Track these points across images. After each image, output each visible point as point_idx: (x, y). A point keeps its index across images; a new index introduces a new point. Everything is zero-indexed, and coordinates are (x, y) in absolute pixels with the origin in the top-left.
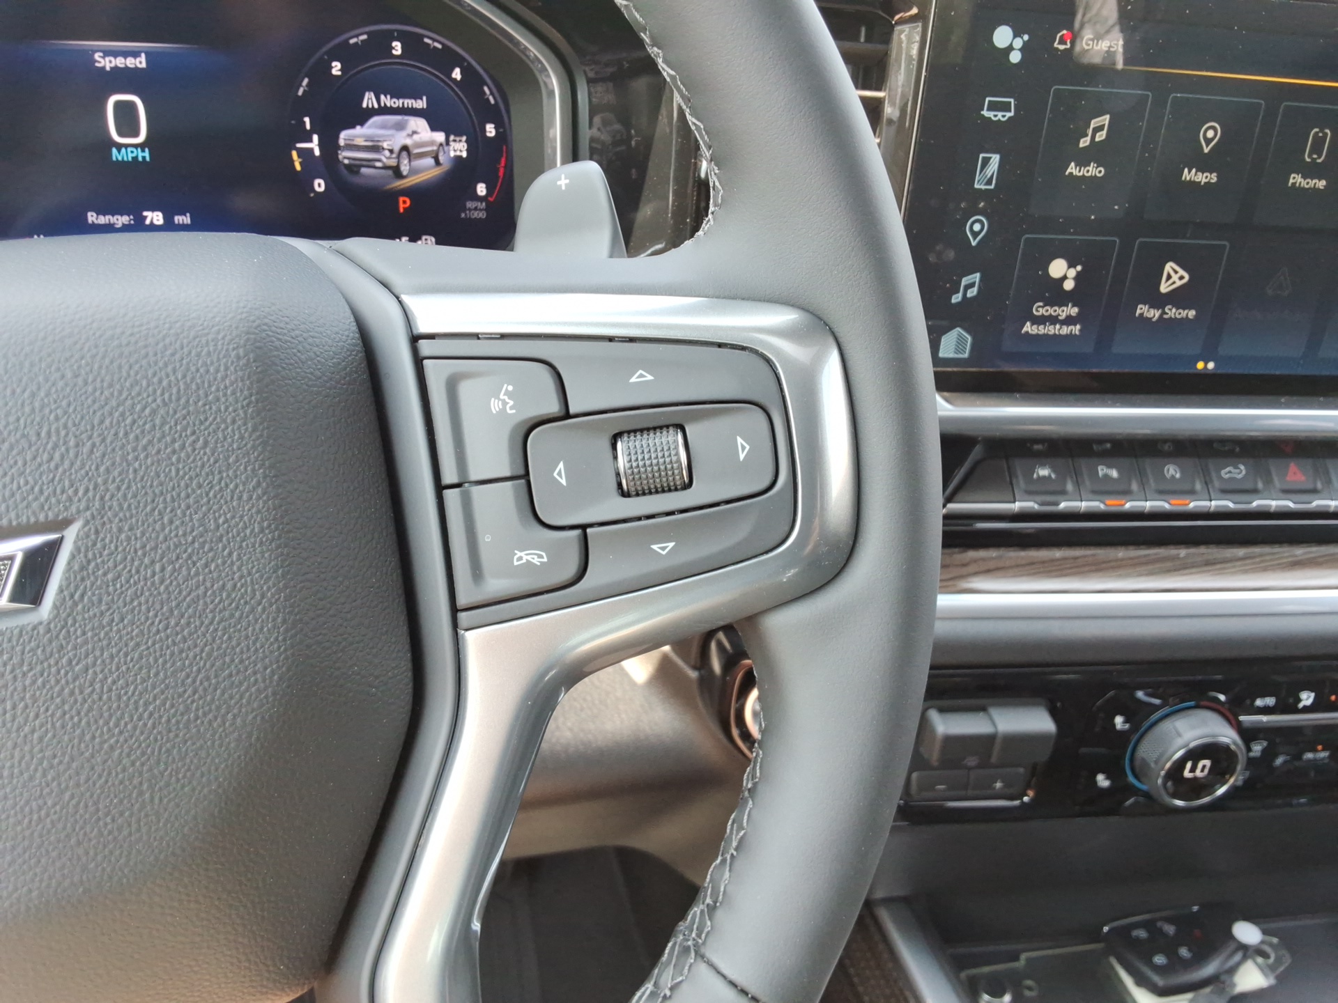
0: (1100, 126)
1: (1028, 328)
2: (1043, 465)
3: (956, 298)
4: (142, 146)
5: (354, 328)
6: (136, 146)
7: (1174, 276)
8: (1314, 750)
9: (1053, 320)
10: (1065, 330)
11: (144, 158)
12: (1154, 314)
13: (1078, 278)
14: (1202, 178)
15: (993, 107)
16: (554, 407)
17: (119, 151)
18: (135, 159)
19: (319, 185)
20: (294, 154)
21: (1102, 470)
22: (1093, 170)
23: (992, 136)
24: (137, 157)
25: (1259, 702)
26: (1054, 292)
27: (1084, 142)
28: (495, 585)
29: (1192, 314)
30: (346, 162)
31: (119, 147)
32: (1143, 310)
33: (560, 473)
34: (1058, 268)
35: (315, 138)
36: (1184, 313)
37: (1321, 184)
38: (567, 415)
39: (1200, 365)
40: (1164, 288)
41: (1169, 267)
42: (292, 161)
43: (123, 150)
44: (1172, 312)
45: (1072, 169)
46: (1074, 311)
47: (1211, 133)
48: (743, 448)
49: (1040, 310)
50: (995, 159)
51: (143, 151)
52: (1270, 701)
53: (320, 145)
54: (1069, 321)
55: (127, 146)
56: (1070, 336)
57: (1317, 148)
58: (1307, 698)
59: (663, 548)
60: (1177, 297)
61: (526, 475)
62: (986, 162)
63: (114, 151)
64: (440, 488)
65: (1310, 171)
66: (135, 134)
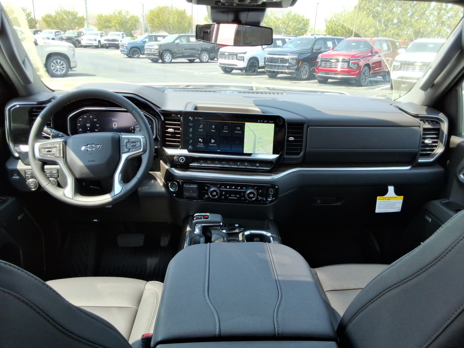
0: (201, 126)
1: (198, 146)
2: (202, 161)
3: (190, 142)
5: (119, 137)
7: (213, 141)
8: (233, 195)
9: (201, 145)
10: (202, 146)
12: (211, 145)
13: (202, 141)
14: (214, 131)
15: (190, 124)
16: (128, 141)
19: (133, 131)
21: (208, 162)
22: (202, 130)
23: (191, 127)
25: (222, 187)
26: (200, 142)
27: (200, 127)
28: (124, 152)
29: (216, 145)
31: (114, 127)
32: (210, 144)
33: (128, 145)
34: (200, 140)
36: (215, 145)
37: (227, 131)
38: (129, 142)
39: (218, 151)
40: (212, 142)
41: (212, 140)
42: (130, 129)
44: (213, 145)
45: (199, 130)
46: (203, 144)
47: (213, 127)
48: (139, 144)
49: (199, 144)
50: (191, 129)
52: (224, 187)
53: (133, 128)
54: (202, 145)
56: (203, 147)
57: (226, 128)
58: (228, 187)
59: (134, 150)
60: (214, 143)
61: (126, 145)
62: (190, 129)
64: (122, 146)
65: (225, 130)
66: (116, 126)
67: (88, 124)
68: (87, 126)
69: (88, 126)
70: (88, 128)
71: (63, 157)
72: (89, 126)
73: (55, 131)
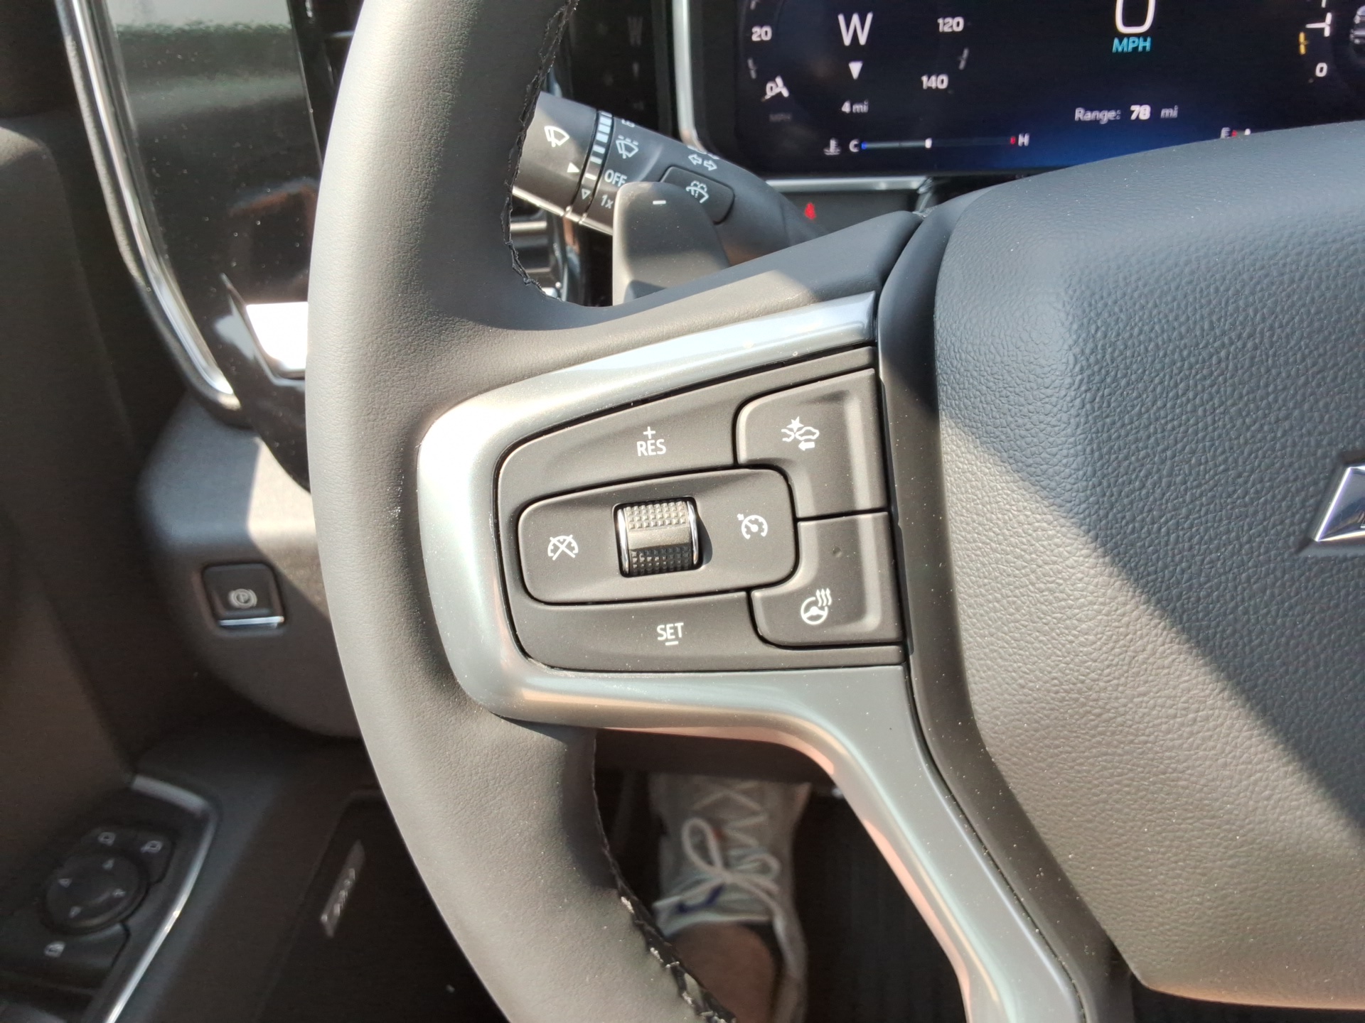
4: (1144, 36)
6: (1138, 35)
11: (1144, 48)
17: (1121, 42)
18: (1135, 49)
19: (1322, 70)
20: (1302, 37)
24: (1137, 47)
30: (1357, 41)
31: (1122, 36)
35: (1329, 17)
42: (1298, 44)
43: (1125, 41)
51: (1145, 40)
53: (1332, 25)
55: (1129, 36)
63: (1116, 41)
66: (1141, 22)
67: (855, 19)
68: (847, 40)
69: (855, 37)
70: (855, 68)
71: (902, 642)
72: (863, 40)
73: (628, 134)
